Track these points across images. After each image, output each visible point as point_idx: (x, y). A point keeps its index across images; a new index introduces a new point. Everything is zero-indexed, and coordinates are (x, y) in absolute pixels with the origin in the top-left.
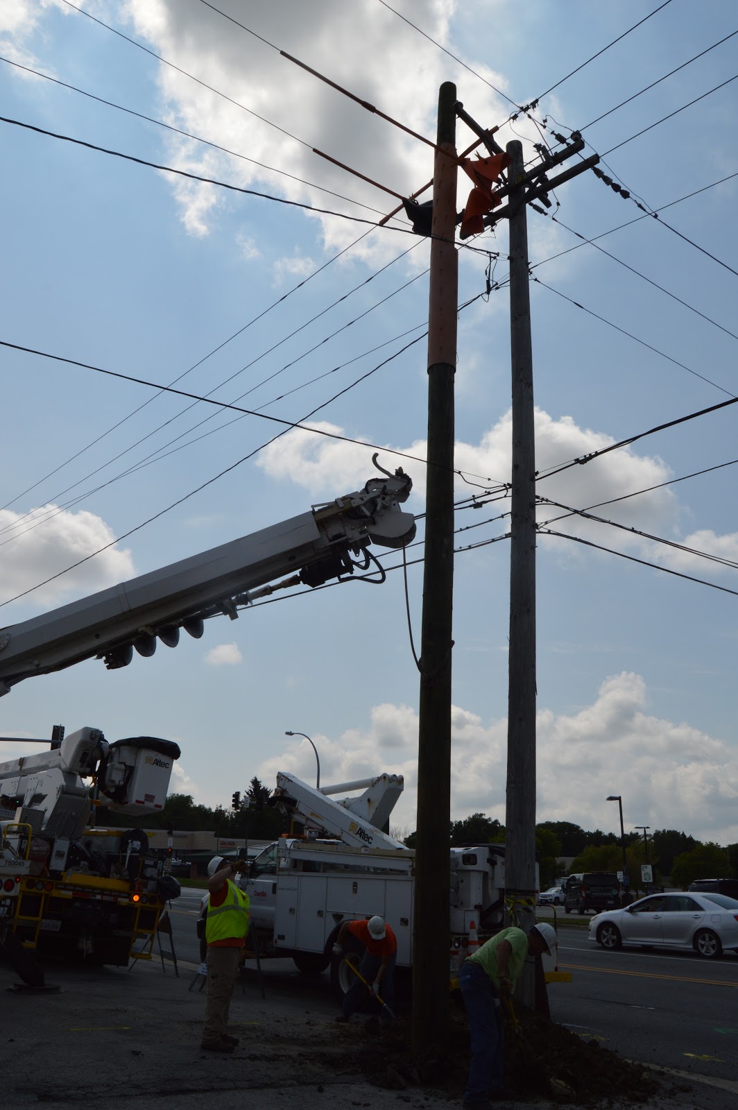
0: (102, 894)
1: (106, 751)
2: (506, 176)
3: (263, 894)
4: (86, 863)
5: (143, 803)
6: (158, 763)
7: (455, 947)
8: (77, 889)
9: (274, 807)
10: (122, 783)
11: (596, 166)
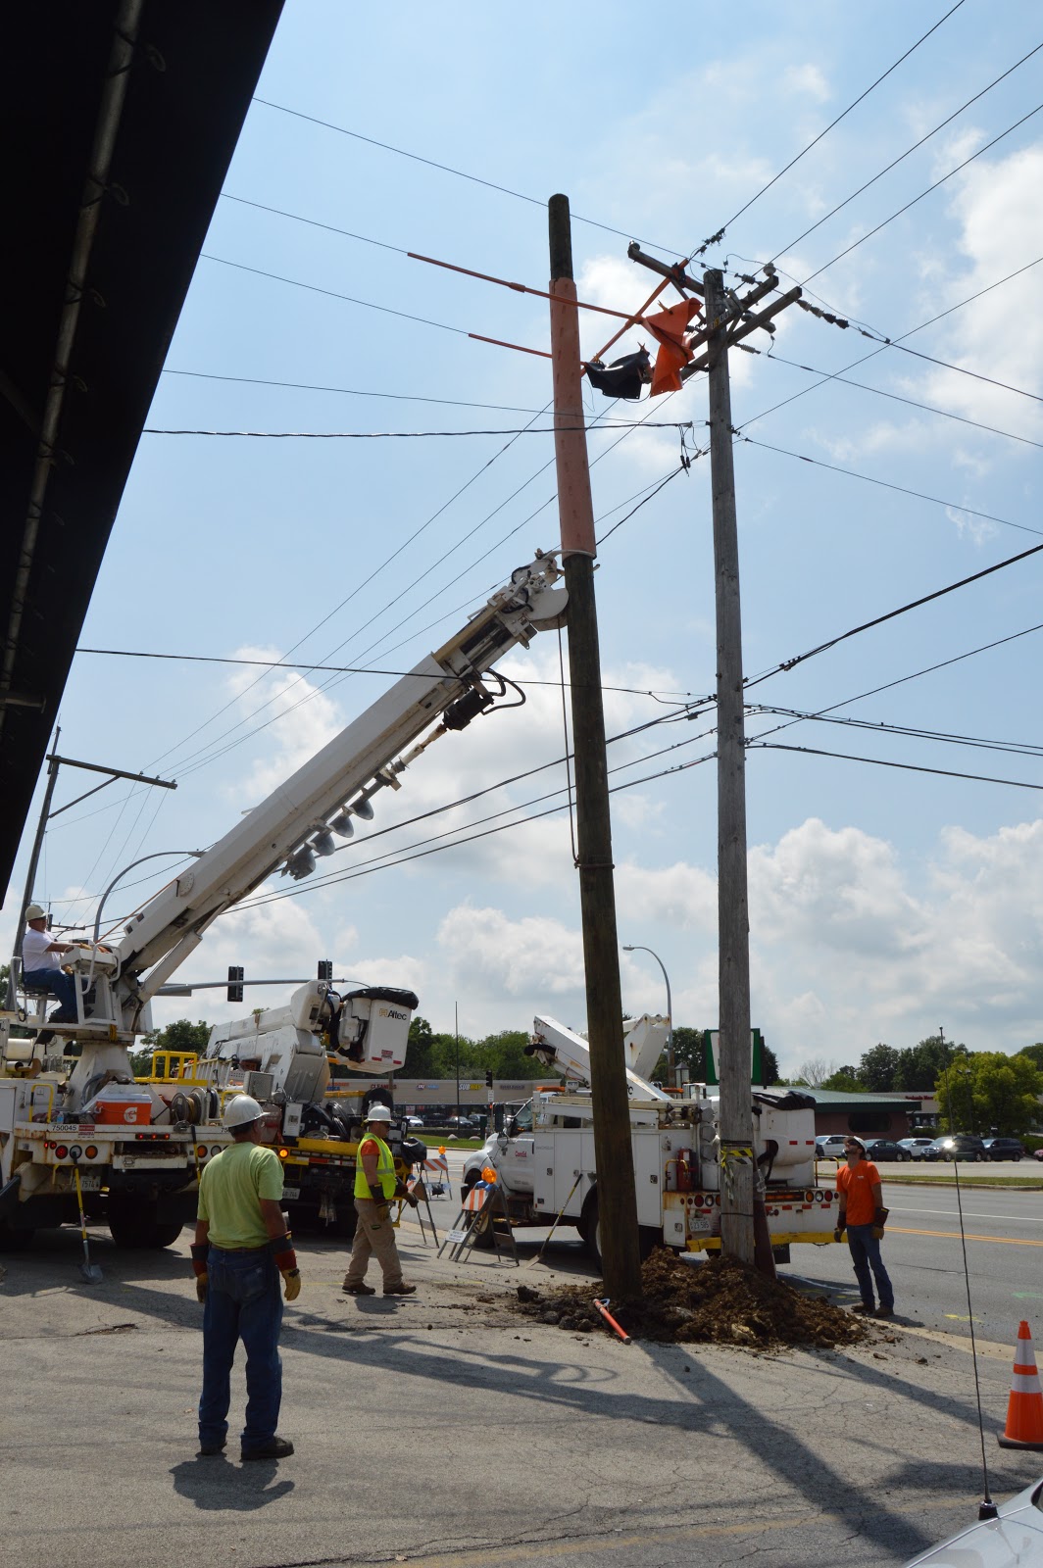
0: (341, 1159)
1: (337, 1005)
2: (704, 315)
3: (524, 1155)
4: (326, 1127)
5: (380, 1060)
6: (393, 1014)
7: (707, 1205)
8: (314, 1154)
9: (533, 1056)
10: (357, 1039)
11: (801, 299)
